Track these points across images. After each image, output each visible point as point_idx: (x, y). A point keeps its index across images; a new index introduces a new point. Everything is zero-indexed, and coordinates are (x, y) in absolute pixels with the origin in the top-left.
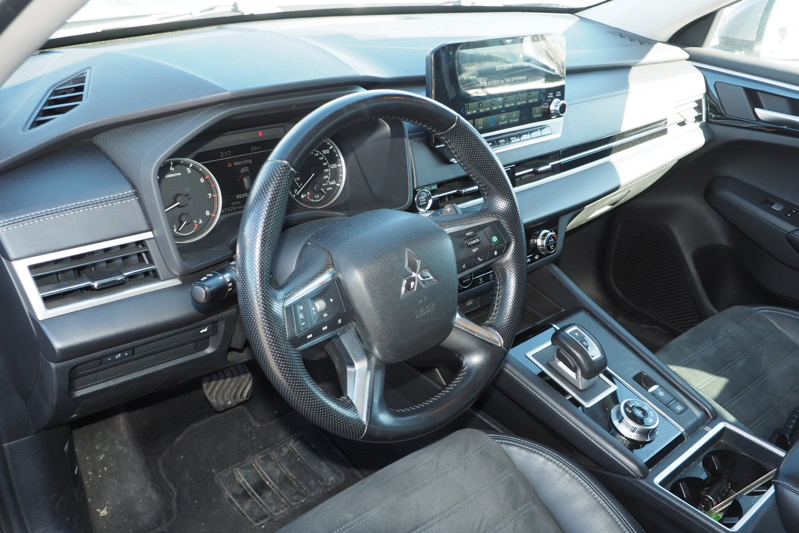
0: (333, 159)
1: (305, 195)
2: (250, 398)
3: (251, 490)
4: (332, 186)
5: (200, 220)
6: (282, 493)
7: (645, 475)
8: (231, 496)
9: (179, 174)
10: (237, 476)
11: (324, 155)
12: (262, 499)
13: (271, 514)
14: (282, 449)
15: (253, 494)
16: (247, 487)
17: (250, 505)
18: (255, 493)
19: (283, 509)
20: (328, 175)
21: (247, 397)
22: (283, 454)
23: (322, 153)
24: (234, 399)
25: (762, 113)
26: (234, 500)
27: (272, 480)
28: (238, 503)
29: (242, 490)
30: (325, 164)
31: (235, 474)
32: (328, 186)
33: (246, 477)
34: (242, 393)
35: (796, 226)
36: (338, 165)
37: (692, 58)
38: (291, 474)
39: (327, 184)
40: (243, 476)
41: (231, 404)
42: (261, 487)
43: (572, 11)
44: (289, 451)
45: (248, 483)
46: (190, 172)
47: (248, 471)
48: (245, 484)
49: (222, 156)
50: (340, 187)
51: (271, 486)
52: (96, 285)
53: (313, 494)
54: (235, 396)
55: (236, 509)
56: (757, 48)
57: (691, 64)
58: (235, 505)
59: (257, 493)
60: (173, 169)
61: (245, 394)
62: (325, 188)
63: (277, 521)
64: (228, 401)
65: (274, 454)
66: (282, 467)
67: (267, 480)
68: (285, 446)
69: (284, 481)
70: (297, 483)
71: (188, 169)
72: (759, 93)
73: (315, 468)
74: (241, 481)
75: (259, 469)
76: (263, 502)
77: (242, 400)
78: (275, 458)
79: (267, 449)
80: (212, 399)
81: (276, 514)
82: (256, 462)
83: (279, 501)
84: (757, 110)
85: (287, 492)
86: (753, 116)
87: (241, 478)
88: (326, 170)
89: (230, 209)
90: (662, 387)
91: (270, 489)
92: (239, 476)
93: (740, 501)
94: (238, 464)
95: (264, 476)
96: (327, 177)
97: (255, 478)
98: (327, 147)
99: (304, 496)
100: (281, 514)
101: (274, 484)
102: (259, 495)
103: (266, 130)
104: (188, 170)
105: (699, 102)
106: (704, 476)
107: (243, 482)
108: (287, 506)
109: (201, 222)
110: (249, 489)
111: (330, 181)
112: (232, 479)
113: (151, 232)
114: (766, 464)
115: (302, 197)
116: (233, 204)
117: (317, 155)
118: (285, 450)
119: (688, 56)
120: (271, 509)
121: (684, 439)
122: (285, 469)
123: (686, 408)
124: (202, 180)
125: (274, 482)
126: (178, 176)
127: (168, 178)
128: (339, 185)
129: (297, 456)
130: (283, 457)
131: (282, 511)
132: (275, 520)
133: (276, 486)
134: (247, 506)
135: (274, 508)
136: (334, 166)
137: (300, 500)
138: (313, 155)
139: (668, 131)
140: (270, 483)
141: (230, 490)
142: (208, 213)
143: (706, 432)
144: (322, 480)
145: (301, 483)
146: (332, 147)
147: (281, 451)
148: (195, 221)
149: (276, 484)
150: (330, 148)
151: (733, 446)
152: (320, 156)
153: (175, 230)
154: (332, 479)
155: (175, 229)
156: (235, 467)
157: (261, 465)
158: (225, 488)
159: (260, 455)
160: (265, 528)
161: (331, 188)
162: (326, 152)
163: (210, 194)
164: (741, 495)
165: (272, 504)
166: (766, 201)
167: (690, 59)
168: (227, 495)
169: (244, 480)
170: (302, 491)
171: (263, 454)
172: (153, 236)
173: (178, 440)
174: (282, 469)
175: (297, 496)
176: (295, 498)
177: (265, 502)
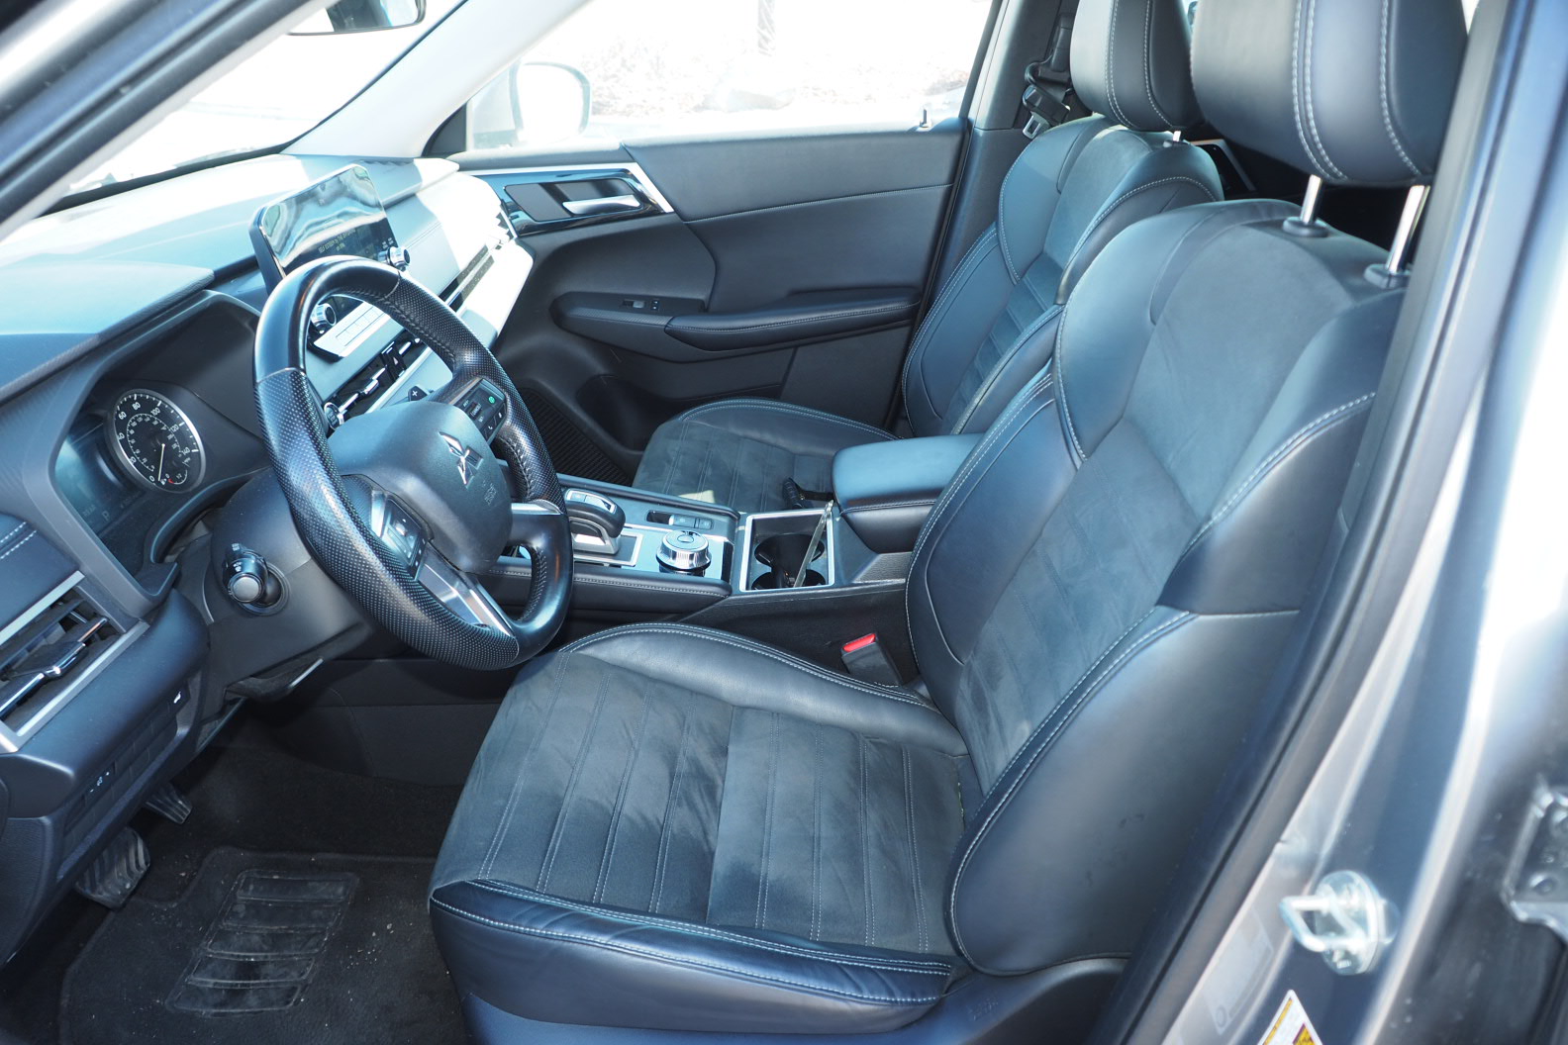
0: (167, 417)
2: (152, 862)
3: (237, 984)
4: (189, 454)
6: (286, 953)
7: (729, 590)
8: (214, 1011)
10: (198, 985)
11: (157, 416)
12: (265, 978)
13: (296, 982)
14: (234, 910)
15: (243, 985)
16: (227, 984)
17: (256, 997)
18: (245, 982)
19: (308, 965)
20: (177, 443)
21: (146, 863)
22: (242, 916)
23: (153, 414)
24: (132, 877)
25: (575, 206)
26: (223, 1011)
27: (256, 951)
28: (234, 1008)
29: (223, 992)
30: (164, 429)
31: (194, 983)
32: (184, 458)
33: (214, 976)
34: (137, 862)
35: (669, 315)
36: (182, 423)
37: (464, 167)
38: (276, 928)
39: (180, 456)
40: (207, 977)
41: (131, 886)
42: (248, 970)
43: (277, 150)
44: (247, 907)
45: (223, 978)
47: (210, 967)
48: (221, 984)
50: (199, 451)
51: (262, 959)
52: (57, 670)
53: (331, 924)
54: (130, 873)
55: (238, 1016)
56: (521, 135)
57: (467, 176)
58: (233, 1014)
59: (250, 979)
61: (142, 862)
63: (313, 982)
64: (125, 885)
65: (228, 924)
66: (256, 929)
67: (249, 957)
68: (235, 904)
69: (276, 941)
70: (295, 929)
72: (557, 185)
73: (304, 896)
74: (211, 986)
75: (222, 955)
76: (271, 981)
77: (142, 872)
78: (233, 927)
79: (212, 926)
80: (100, 893)
81: (304, 977)
82: (210, 950)
83: (293, 962)
84: (565, 204)
85: (293, 947)
86: (564, 211)
87: (206, 983)
88: (170, 437)
90: (677, 515)
91: (264, 963)
92: (202, 982)
93: (812, 568)
94: (185, 970)
95: (238, 956)
96: (175, 446)
97: (229, 967)
99: (323, 934)
100: (312, 972)
101: (264, 954)
102: (255, 979)
105: (499, 216)
106: (769, 569)
107: (215, 984)
108: (310, 959)
110: (232, 985)
111: (184, 449)
112: (196, 993)
113: (78, 572)
114: (806, 531)
115: (164, 483)
117: (148, 419)
118: (241, 909)
119: (457, 167)
120: (292, 977)
121: (732, 547)
122: (265, 928)
123: (711, 520)
125: (262, 950)
128: (197, 449)
129: (263, 904)
130: (245, 918)
131: (309, 969)
132: (310, 982)
133: (269, 954)
134: (253, 1001)
135: (294, 974)
136: (175, 428)
137: (322, 940)
138: (143, 421)
139: (494, 258)
140: (255, 957)
141: (206, 1004)
143: (743, 531)
144: (326, 901)
145: (303, 925)
146: (160, 402)
147: (235, 914)
149: (267, 951)
150: (158, 405)
151: (770, 534)
152: (152, 420)
154: (340, 890)
156: (185, 976)
157: (222, 948)
158: (195, 1009)
159: (207, 940)
160: (307, 1000)
161: (189, 459)
162: (156, 411)
164: (807, 563)
165: (286, 972)
166: (624, 303)
167: (461, 169)
168: (208, 1013)
169: (213, 981)
170: (313, 931)
171: (211, 934)
172: (83, 576)
173: (64, 1002)
174: (258, 931)
175: (312, 940)
176: (311, 943)
177: (272, 978)
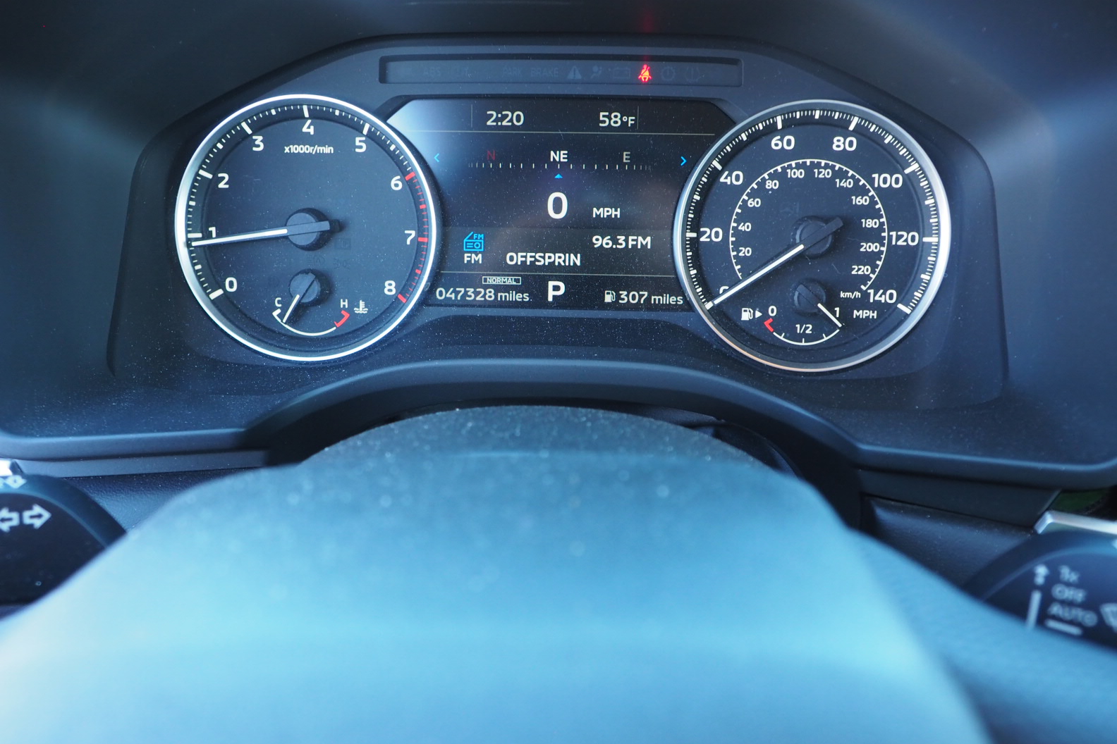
0: (908, 211)
1: (758, 314)
4: (877, 306)
5: (362, 304)
9: (328, 150)
11: (879, 190)
20: (874, 267)
23: (871, 182)
30: (870, 223)
32: (863, 303)
36: (926, 240)
39: (858, 294)
46: (363, 150)
49: (489, 123)
50: (907, 316)
60: (312, 131)
62: (848, 306)
71: (358, 140)
88: (869, 247)
89: (477, 294)
96: (865, 270)
98: (893, 163)
103: (669, 67)
104: (357, 143)
109: (361, 309)
111: (876, 286)
115: (746, 316)
116: (492, 280)
117: (848, 184)
124: (396, 183)
126: (324, 155)
127: (291, 155)
128: (907, 310)
136: (907, 238)
138: (832, 181)
142: (393, 287)
146: (914, 167)
148: (344, 303)
150: (907, 171)
152: (862, 191)
153: (276, 313)
155: (278, 311)
161: (872, 314)
162: (887, 180)
163: (413, 233)
